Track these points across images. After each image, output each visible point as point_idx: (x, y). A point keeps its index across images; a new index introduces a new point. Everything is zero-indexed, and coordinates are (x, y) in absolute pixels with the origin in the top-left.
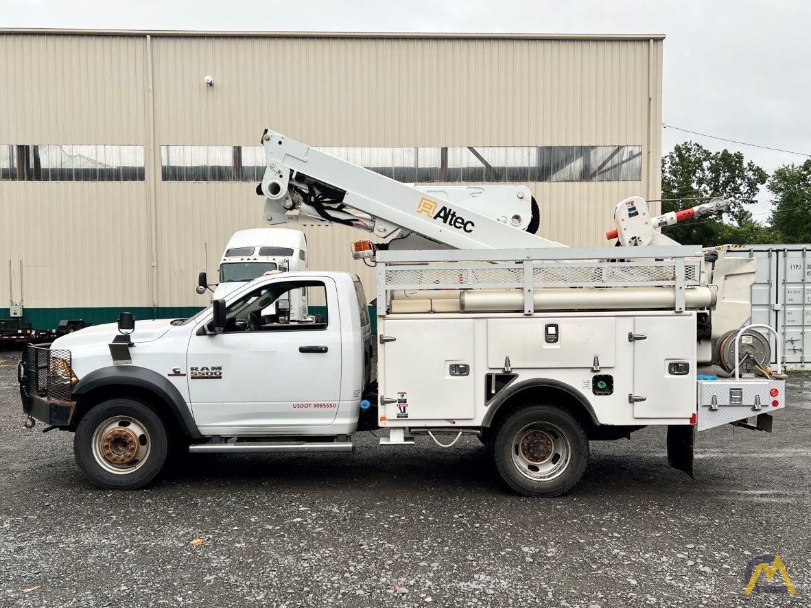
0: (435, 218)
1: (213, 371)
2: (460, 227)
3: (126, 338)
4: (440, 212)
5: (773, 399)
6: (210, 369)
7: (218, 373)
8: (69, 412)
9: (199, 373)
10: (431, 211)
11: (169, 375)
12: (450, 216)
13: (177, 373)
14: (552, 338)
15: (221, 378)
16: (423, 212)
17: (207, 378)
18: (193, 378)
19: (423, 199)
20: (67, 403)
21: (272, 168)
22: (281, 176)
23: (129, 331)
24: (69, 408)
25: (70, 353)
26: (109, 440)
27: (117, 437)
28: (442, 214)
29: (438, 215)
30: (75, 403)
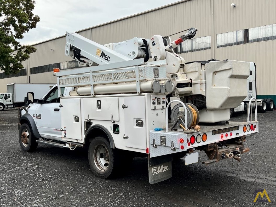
5: (181, 145)
10: (99, 54)
14: (99, 106)
16: (98, 55)
18: (37, 118)
29: (101, 56)
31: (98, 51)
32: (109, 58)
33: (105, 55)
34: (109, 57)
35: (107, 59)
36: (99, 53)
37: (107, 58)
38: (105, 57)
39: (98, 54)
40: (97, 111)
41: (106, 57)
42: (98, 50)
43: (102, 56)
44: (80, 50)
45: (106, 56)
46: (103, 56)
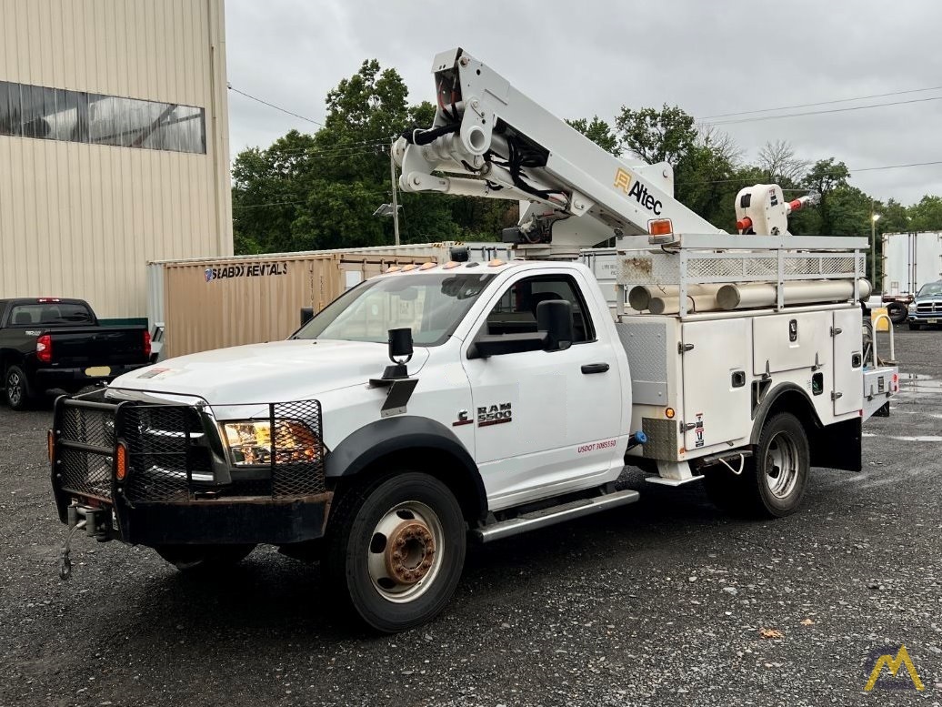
0: (630, 195)
1: (503, 411)
2: (650, 208)
3: (401, 370)
4: (634, 188)
6: (499, 407)
7: (507, 414)
8: (324, 511)
9: (488, 415)
11: (455, 424)
12: (642, 194)
13: (463, 420)
15: (510, 420)
16: (620, 186)
17: (496, 422)
19: (620, 169)
20: (319, 497)
21: (473, 107)
22: (484, 122)
23: (404, 358)
24: (324, 503)
25: (319, 404)
26: (399, 545)
27: (409, 538)
28: (636, 191)
29: (632, 192)
30: (333, 493)
31: (621, 175)
32: (658, 205)
33: (645, 193)
34: (658, 202)
35: (652, 206)
36: (625, 183)
37: (652, 203)
38: (647, 201)
39: (619, 183)
40: (791, 347)
41: (650, 199)
42: (620, 172)
43: (635, 194)
44: (548, 152)
45: (650, 196)
46: (638, 195)
